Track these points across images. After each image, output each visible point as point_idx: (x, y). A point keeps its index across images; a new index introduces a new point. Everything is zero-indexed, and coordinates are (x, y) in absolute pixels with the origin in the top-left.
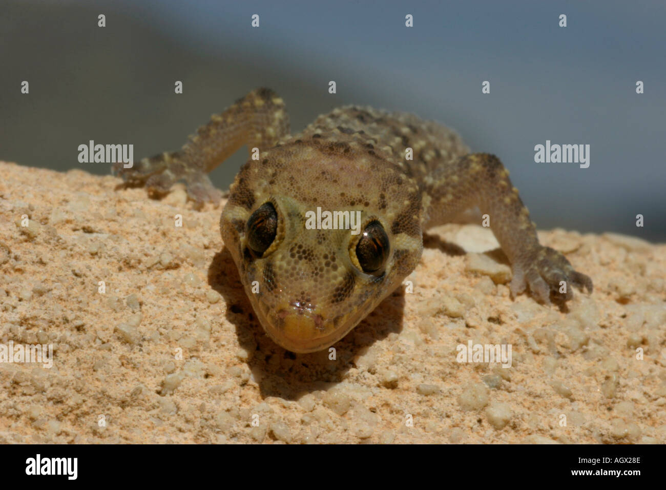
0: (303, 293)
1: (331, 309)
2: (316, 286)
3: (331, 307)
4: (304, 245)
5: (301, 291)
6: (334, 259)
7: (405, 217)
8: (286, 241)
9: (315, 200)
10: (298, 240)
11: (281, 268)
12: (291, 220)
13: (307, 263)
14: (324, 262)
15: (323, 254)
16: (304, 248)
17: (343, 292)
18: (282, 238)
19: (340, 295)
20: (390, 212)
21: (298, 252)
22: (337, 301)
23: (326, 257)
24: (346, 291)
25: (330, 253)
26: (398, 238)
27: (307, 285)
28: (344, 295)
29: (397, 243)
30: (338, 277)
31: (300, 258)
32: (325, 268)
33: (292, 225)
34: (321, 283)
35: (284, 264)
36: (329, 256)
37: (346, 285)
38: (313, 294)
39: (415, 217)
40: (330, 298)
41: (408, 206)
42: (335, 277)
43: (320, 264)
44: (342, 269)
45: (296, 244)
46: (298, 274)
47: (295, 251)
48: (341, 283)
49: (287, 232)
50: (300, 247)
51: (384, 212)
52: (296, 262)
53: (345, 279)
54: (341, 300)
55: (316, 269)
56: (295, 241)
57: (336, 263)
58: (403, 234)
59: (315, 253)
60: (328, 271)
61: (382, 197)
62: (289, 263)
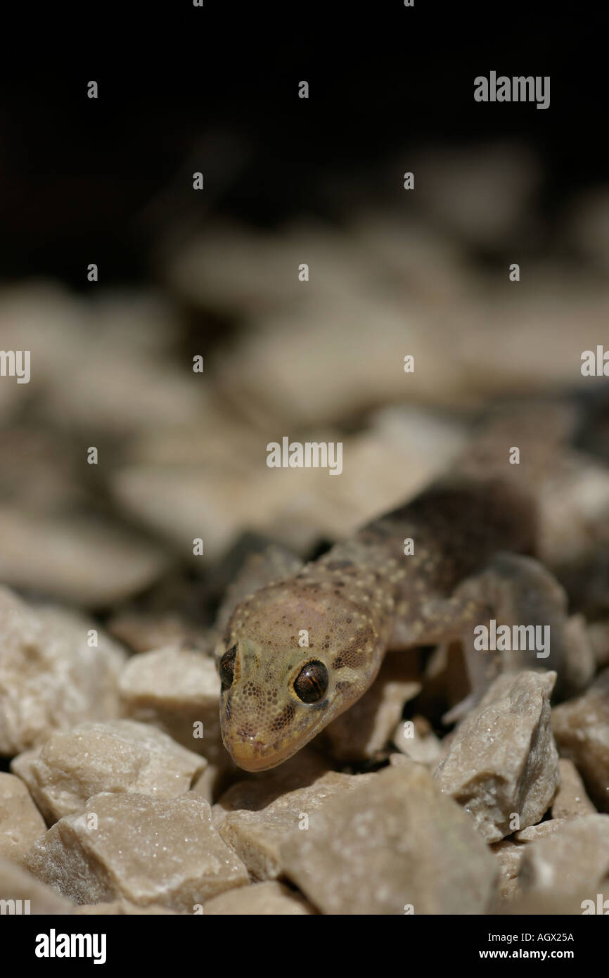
0: (247, 724)
1: (271, 736)
2: (258, 718)
3: (271, 734)
4: (254, 683)
5: (245, 722)
6: (275, 695)
7: (348, 652)
8: (241, 680)
9: (270, 643)
10: (250, 679)
11: (235, 702)
12: (246, 661)
13: (255, 698)
14: (267, 697)
15: (267, 690)
16: (254, 686)
17: (282, 721)
18: (238, 678)
19: (279, 724)
20: (333, 650)
21: (249, 689)
22: (277, 729)
23: (269, 693)
24: (285, 720)
25: (273, 690)
26: (339, 673)
27: (252, 717)
28: (283, 724)
29: (339, 677)
30: (277, 710)
31: (250, 694)
32: (267, 702)
33: (247, 666)
34: (263, 715)
35: (237, 699)
36: (272, 692)
37: (285, 715)
38: (255, 725)
39: (359, 650)
40: (269, 727)
41: (353, 642)
42: (275, 710)
43: (264, 699)
44: (282, 703)
45: (249, 682)
46: (246, 708)
47: (247, 689)
48: (280, 714)
49: (242, 672)
50: (251, 685)
51: (327, 651)
52: (246, 698)
53: (285, 710)
54: (280, 728)
55: (261, 703)
56: (249, 680)
57: (276, 698)
58: (346, 667)
59: (262, 690)
60: (269, 706)
61: (328, 637)
62: (240, 699)
